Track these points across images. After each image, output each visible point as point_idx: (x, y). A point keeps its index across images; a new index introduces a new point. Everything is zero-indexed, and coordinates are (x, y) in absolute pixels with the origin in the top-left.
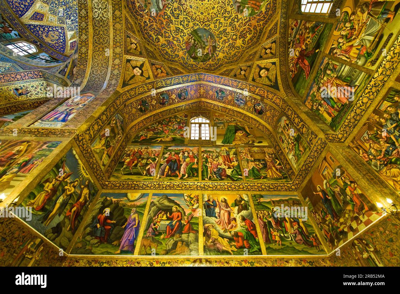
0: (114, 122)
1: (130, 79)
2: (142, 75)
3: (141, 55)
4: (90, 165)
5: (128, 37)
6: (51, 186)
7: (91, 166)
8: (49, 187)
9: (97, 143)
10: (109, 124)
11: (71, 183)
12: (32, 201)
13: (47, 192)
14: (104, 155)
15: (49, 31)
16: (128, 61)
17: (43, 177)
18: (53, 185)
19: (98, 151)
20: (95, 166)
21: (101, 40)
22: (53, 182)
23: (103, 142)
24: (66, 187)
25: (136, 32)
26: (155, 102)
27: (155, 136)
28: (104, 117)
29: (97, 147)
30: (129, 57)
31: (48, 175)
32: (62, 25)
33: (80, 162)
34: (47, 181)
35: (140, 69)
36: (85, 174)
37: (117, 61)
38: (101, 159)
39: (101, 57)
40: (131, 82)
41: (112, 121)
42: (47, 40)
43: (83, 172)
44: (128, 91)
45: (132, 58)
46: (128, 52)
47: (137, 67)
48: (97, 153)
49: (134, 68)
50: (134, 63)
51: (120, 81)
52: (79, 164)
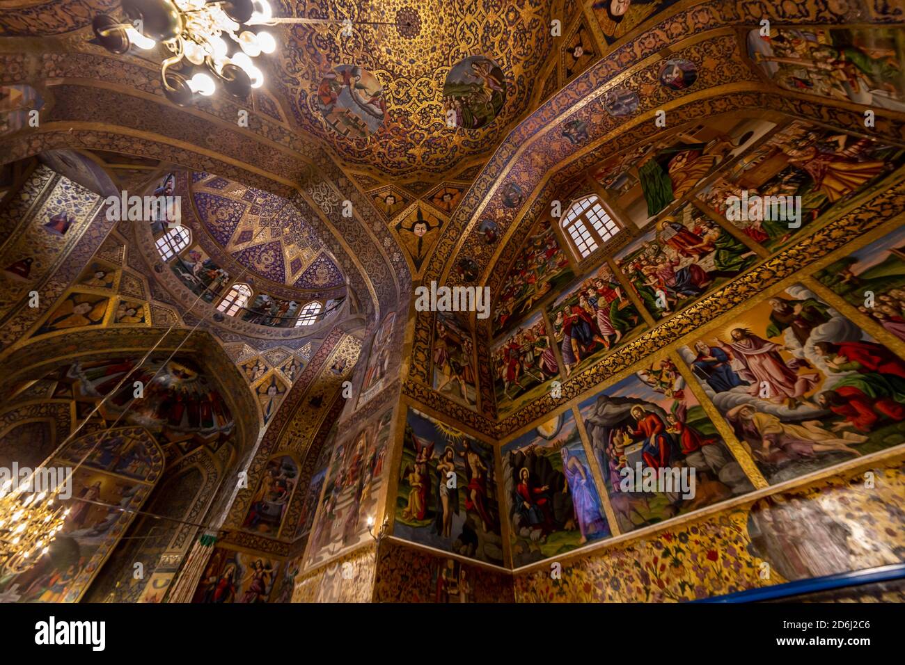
0: (443, 328)
1: (420, 250)
2: (429, 228)
3: (407, 202)
4: (451, 416)
5: (374, 197)
6: (417, 477)
7: (454, 415)
8: (415, 478)
9: (439, 376)
10: (437, 337)
11: (442, 457)
12: (407, 509)
13: (418, 487)
14: (464, 387)
15: (314, 271)
16: (399, 227)
17: (400, 470)
18: (419, 473)
19: (450, 388)
20: (460, 413)
21: (354, 234)
22: (417, 469)
23: (447, 369)
24: (439, 467)
25: (380, 180)
26: (480, 248)
27: (519, 301)
28: (423, 334)
29: (443, 383)
30: (395, 222)
31: (403, 464)
32: (320, 251)
33: (433, 420)
34: (408, 472)
35: (420, 222)
36: (453, 434)
37: (387, 242)
38: (462, 397)
39: (368, 254)
40: (423, 253)
41: (439, 331)
42: (320, 282)
43: (447, 431)
44: (429, 269)
45: (400, 218)
46: (390, 216)
47: (415, 224)
48: (449, 392)
49: (412, 230)
50: (407, 224)
51: (410, 264)
52: (434, 424)
